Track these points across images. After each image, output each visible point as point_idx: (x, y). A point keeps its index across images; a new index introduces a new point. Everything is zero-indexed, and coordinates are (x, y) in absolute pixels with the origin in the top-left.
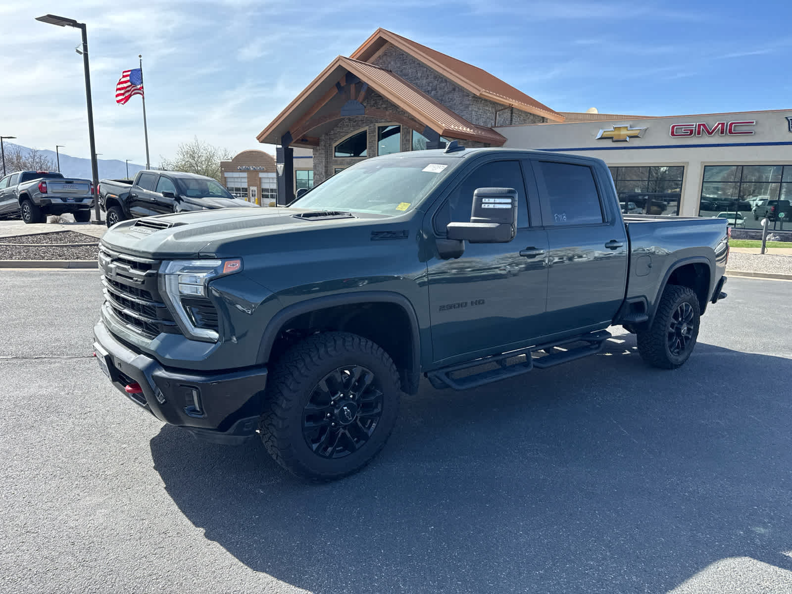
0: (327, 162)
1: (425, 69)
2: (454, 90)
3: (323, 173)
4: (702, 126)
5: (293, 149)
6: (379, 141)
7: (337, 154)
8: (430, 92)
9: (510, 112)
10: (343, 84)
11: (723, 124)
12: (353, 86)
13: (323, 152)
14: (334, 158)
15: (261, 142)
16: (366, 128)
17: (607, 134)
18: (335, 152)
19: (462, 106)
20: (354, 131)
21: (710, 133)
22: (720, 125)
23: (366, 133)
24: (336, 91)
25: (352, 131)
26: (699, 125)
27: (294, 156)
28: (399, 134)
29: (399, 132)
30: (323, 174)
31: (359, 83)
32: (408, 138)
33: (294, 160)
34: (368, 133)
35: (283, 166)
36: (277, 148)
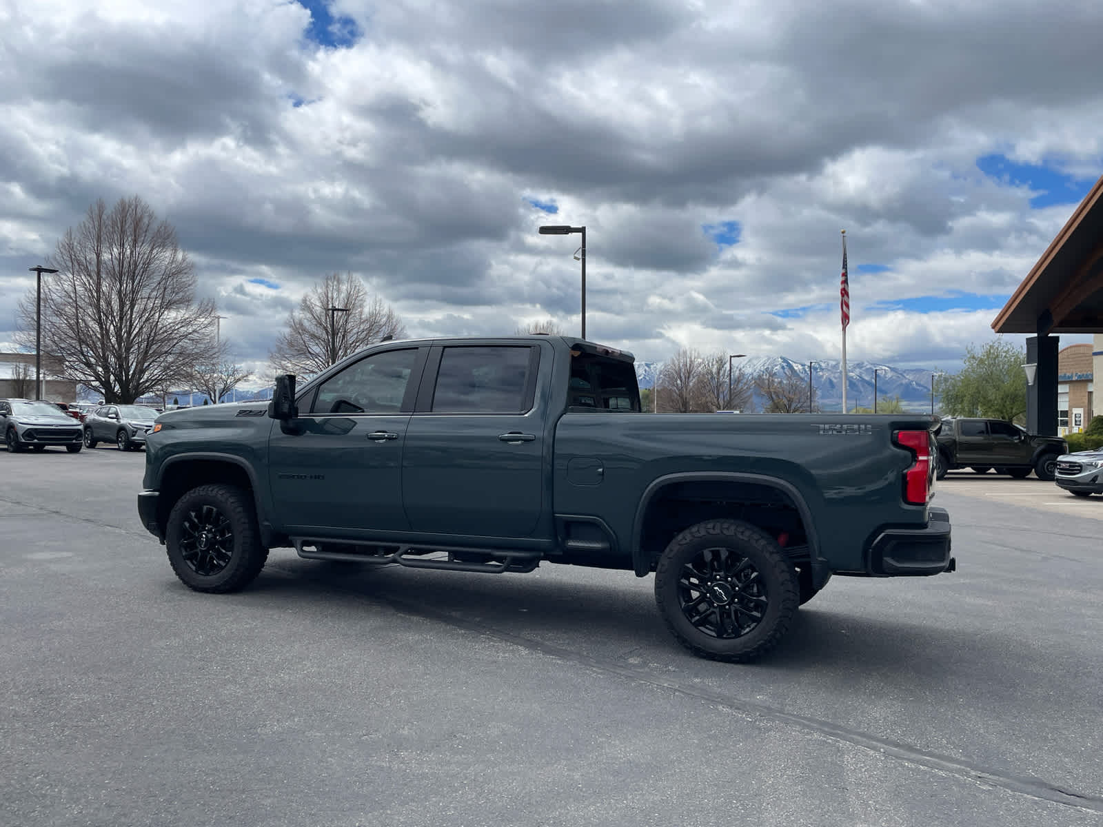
5: (1058, 337)
35: (1035, 368)
36: (1027, 339)
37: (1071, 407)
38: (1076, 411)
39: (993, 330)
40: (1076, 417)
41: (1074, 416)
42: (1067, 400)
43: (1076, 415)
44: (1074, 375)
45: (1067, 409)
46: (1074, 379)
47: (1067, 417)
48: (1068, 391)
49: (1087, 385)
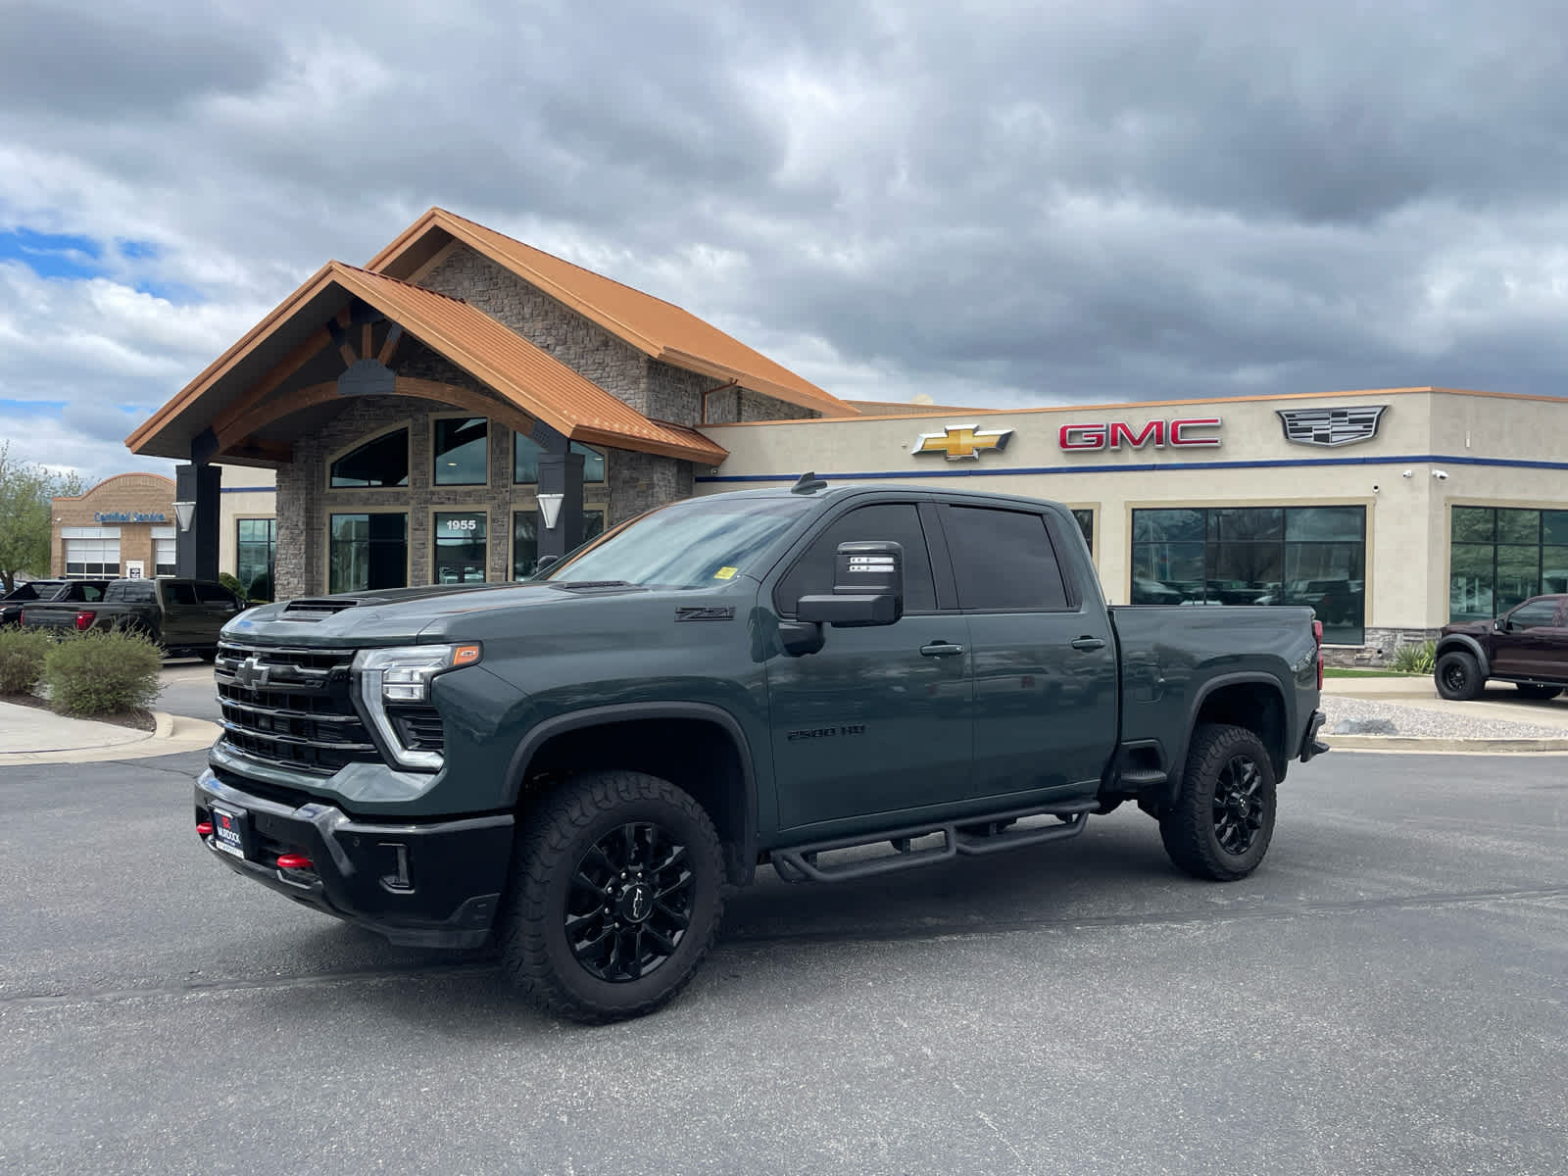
0: (312, 499)
1: (540, 300)
2: (606, 344)
3: (300, 524)
4: (1119, 429)
5: (220, 468)
6: (437, 454)
7: (337, 481)
8: (552, 347)
9: (734, 396)
10: (345, 323)
11: (1159, 425)
12: (367, 330)
13: (302, 474)
14: (327, 490)
15: (137, 453)
16: (408, 423)
17: (932, 445)
18: (332, 475)
19: (624, 379)
20: (378, 428)
21: (1136, 442)
22: (1155, 427)
23: (407, 433)
24: (327, 338)
25: (372, 430)
26: (1115, 426)
27: (223, 486)
28: (484, 439)
29: (485, 435)
30: (302, 527)
31: (383, 324)
32: (505, 445)
33: (223, 497)
34: (410, 437)
35: (192, 507)
36: (177, 467)
37: (124, 559)
38: (130, 564)
39: (128, 449)
40: (131, 573)
41: (128, 572)
42: (119, 549)
43: (131, 570)
44: (132, 515)
45: (118, 562)
46: (131, 521)
47: (118, 573)
48: (119, 537)
49: (150, 530)
